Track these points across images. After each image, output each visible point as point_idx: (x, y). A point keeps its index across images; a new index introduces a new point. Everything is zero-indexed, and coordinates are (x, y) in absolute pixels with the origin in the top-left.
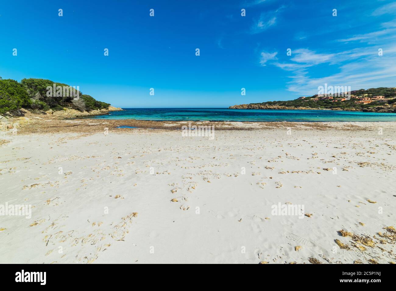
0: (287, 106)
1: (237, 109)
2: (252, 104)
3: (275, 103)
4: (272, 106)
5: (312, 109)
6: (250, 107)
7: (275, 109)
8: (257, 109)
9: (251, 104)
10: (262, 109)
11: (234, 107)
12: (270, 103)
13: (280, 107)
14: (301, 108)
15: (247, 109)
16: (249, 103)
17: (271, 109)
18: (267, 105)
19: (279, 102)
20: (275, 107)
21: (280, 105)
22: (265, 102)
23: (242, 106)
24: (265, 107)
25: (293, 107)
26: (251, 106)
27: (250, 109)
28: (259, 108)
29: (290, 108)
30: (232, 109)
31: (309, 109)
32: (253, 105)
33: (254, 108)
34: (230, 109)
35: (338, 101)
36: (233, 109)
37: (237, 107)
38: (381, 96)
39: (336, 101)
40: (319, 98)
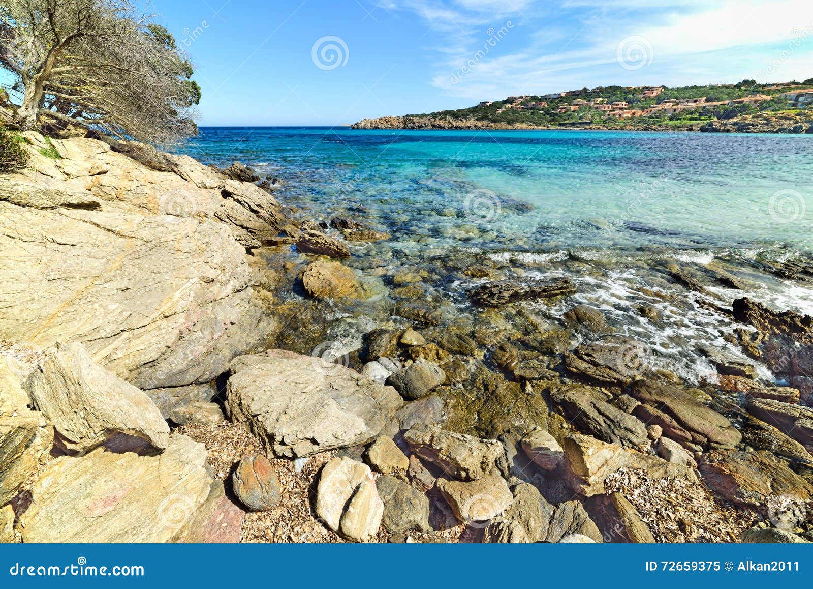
2: (413, 116)
4: (461, 120)
6: (409, 122)
8: (427, 130)
9: (407, 116)
10: (440, 128)
14: (518, 125)
15: (404, 128)
16: (403, 114)
18: (449, 118)
20: (468, 123)
22: (441, 111)
23: (387, 120)
24: (447, 124)
26: (412, 122)
35: (567, 111)
36: (368, 129)
37: (374, 125)
38: (624, 103)
39: (564, 111)
40: (521, 104)
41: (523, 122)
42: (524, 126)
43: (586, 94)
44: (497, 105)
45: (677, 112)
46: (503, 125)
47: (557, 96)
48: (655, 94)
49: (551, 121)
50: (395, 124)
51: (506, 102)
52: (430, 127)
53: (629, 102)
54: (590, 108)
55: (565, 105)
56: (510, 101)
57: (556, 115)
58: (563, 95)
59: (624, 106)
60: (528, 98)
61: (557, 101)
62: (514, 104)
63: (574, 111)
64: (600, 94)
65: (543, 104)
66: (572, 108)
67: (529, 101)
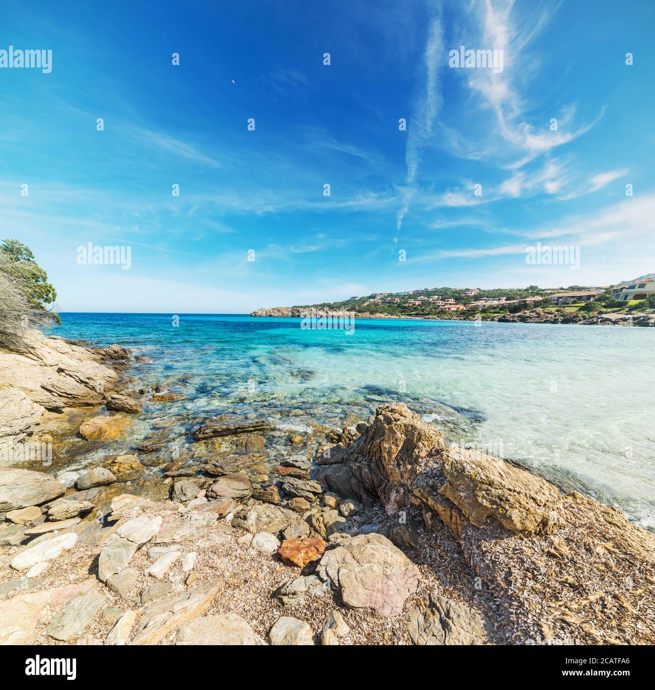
0: (359, 311)
2: (298, 307)
3: (338, 306)
4: (335, 311)
5: (393, 317)
6: (295, 311)
9: (295, 307)
12: (330, 306)
14: (378, 315)
15: (292, 316)
18: (326, 309)
19: (344, 304)
21: (348, 310)
23: (278, 310)
26: (298, 312)
27: (298, 316)
31: (388, 316)
32: (301, 310)
34: (255, 316)
35: (413, 305)
36: (263, 317)
37: (268, 314)
38: (453, 300)
39: (411, 305)
40: (381, 299)
41: (381, 312)
42: (382, 316)
43: (428, 293)
44: (363, 300)
45: (486, 307)
46: (367, 314)
47: (406, 294)
48: (473, 294)
49: (402, 312)
50: (285, 313)
51: (371, 297)
53: (456, 299)
54: (430, 303)
55: (412, 301)
56: (373, 297)
57: (405, 307)
58: (411, 293)
59: (452, 302)
60: (386, 295)
61: (407, 297)
62: (376, 299)
63: (419, 305)
64: (437, 293)
65: (396, 299)
66: (417, 303)
67: (387, 297)
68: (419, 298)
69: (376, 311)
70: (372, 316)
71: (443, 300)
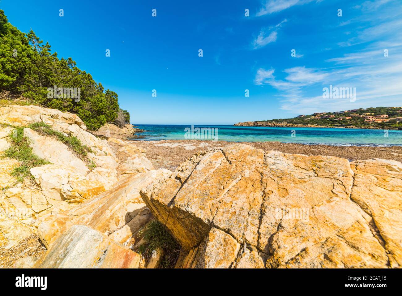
0: (295, 124)
1: (242, 126)
2: (258, 121)
3: (281, 121)
4: (279, 123)
5: (321, 127)
6: (256, 124)
7: (283, 126)
8: (263, 127)
9: (256, 121)
10: (269, 126)
11: (240, 125)
12: (277, 121)
13: (288, 125)
14: (309, 125)
15: (254, 126)
16: (254, 121)
17: (278, 126)
18: (274, 122)
19: (286, 120)
20: (283, 124)
21: (287, 123)
22: (271, 120)
23: (247, 123)
24: (272, 125)
25: (301, 125)
26: (258, 124)
27: (257, 126)
28: (266, 125)
29: (299, 125)
30: (237, 126)
31: (318, 126)
32: (259, 123)
33: (261, 125)
34: (235, 126)
35: (344, 119)
36: (239, 126)
37: (242, 125)
39: (341, 119)
40: (320, 116)
41: (312, 124)
42: (313, 126)
43: (361, 111)
49: (331, 124)
50: (250, 124)
52: (265, 126)
54: (359, 118)
57: (336, 121)
58: (346, 112)
61: (341, 114)
63: (349, 120)
64: (370, 111)
65: (332, 116)
66: (348, 118)
67: (325, 115)
68: (351, 115)
69: (308, 123)
70: (304, 126)
71: (375, 115)
